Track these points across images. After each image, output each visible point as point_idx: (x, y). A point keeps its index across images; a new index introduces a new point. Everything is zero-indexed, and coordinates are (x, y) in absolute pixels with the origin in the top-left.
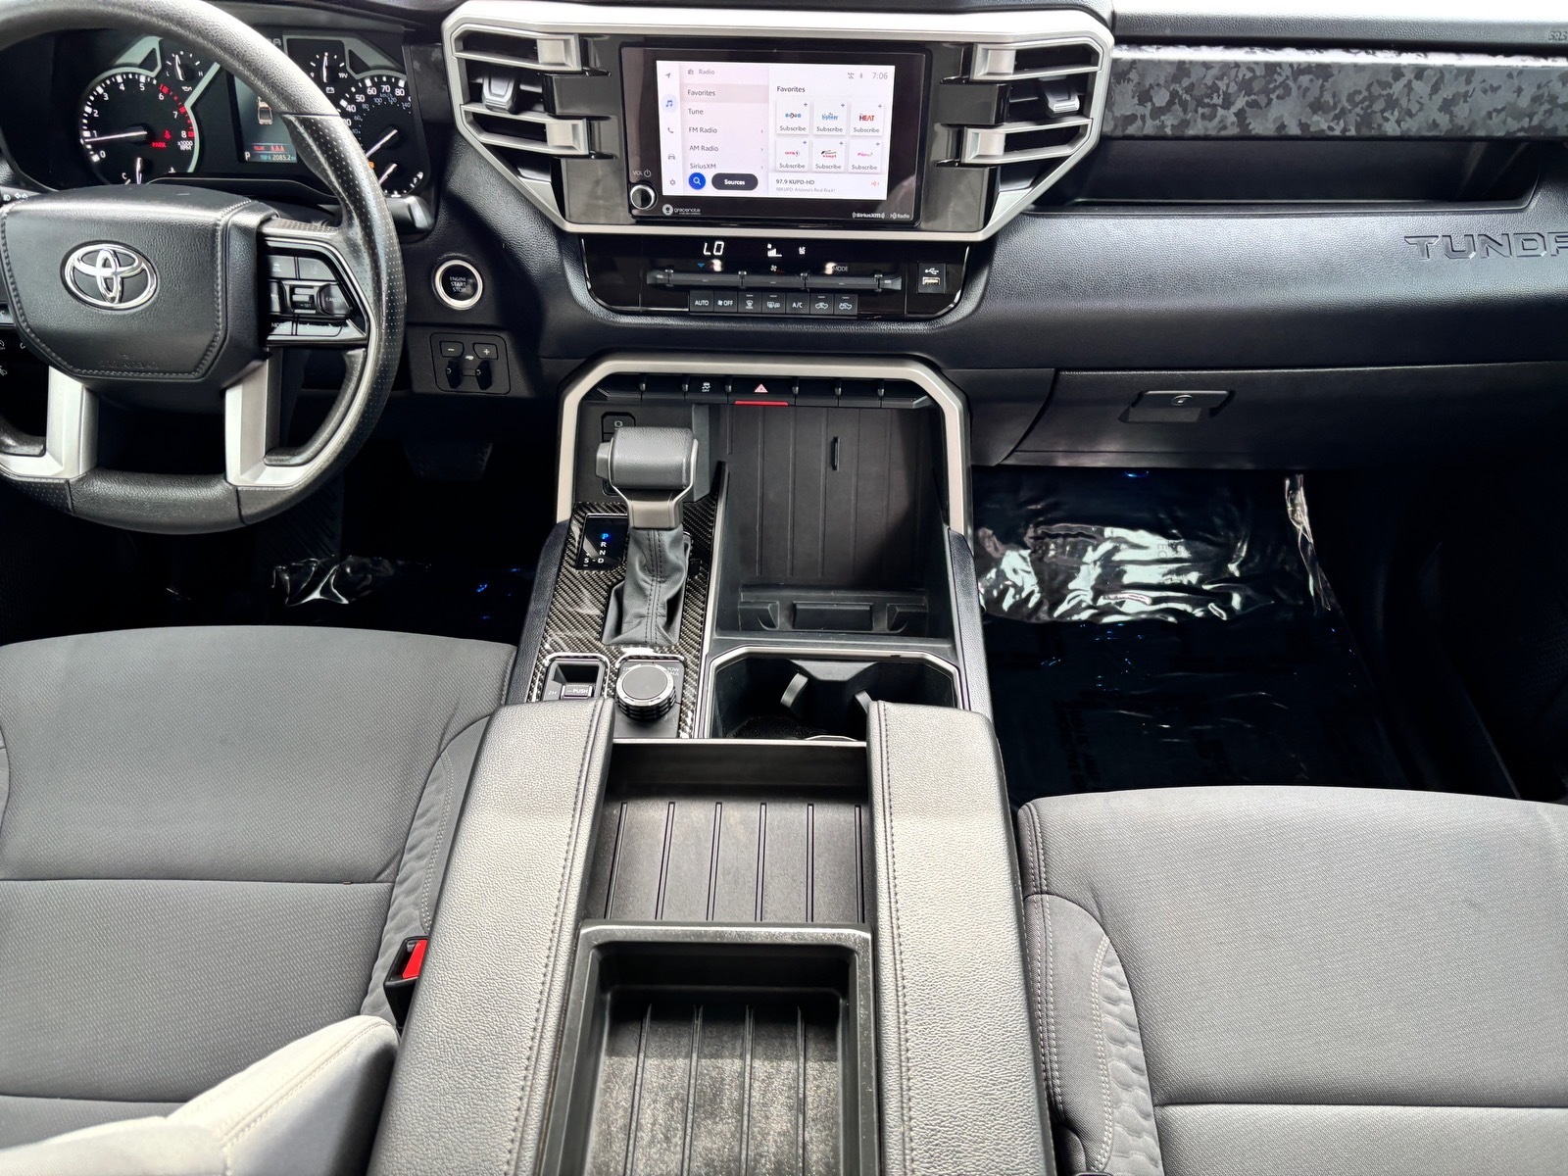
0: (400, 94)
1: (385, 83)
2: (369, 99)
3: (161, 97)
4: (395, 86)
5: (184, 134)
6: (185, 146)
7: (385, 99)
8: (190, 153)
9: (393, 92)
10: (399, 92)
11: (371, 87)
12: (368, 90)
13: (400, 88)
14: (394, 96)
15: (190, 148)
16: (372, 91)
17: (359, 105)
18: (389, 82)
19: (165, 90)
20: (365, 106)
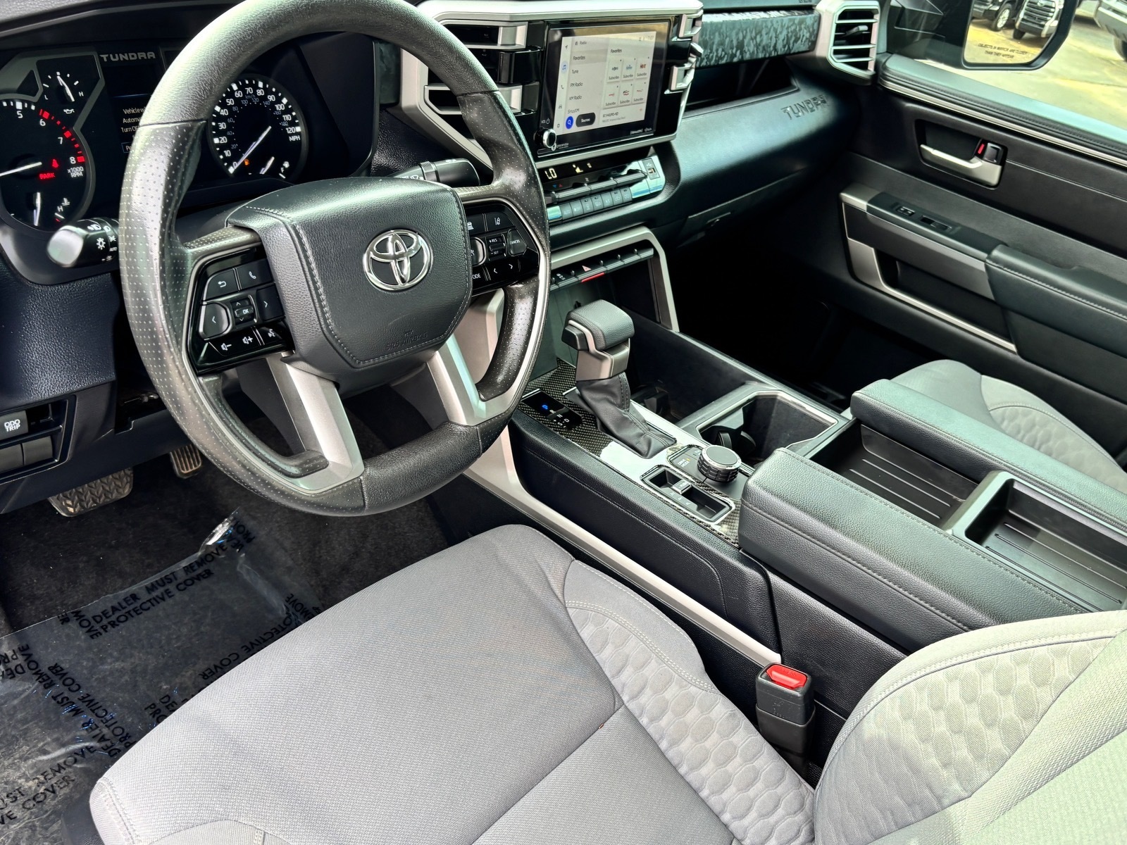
0: (261, 94)
1: (248, 86)
2: (237, 101)
3: (42, 123)
4: (256, 87)
5: (73, 160)
6: (76, 172)
7: (250, 100)
8: (82, 181)
9: (255, 93)
10: (260, 93)
11: (237, 91)
12: (236, 94)
13: (260, 88)
14: (257, 96)
15: (81, 174)
16: (238, 95)
17: (230, 108)
18: (250, 85)
19: (46, 115)
20: (235, 109)
